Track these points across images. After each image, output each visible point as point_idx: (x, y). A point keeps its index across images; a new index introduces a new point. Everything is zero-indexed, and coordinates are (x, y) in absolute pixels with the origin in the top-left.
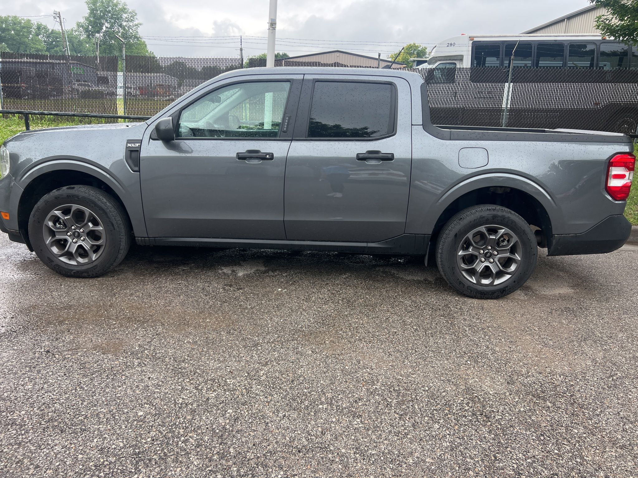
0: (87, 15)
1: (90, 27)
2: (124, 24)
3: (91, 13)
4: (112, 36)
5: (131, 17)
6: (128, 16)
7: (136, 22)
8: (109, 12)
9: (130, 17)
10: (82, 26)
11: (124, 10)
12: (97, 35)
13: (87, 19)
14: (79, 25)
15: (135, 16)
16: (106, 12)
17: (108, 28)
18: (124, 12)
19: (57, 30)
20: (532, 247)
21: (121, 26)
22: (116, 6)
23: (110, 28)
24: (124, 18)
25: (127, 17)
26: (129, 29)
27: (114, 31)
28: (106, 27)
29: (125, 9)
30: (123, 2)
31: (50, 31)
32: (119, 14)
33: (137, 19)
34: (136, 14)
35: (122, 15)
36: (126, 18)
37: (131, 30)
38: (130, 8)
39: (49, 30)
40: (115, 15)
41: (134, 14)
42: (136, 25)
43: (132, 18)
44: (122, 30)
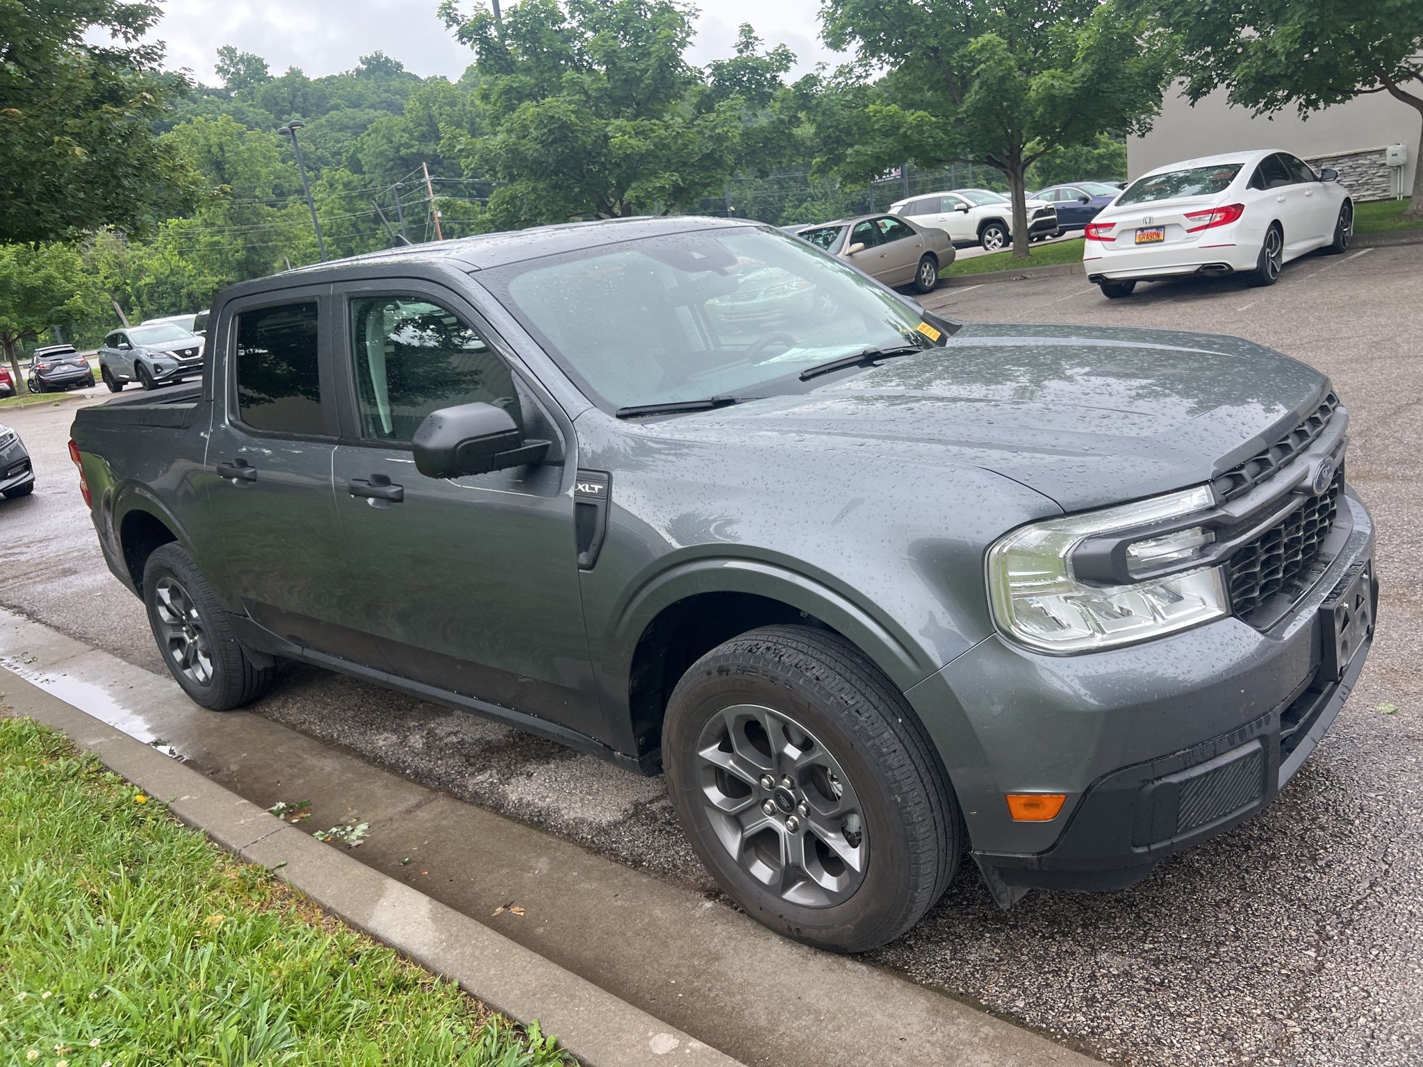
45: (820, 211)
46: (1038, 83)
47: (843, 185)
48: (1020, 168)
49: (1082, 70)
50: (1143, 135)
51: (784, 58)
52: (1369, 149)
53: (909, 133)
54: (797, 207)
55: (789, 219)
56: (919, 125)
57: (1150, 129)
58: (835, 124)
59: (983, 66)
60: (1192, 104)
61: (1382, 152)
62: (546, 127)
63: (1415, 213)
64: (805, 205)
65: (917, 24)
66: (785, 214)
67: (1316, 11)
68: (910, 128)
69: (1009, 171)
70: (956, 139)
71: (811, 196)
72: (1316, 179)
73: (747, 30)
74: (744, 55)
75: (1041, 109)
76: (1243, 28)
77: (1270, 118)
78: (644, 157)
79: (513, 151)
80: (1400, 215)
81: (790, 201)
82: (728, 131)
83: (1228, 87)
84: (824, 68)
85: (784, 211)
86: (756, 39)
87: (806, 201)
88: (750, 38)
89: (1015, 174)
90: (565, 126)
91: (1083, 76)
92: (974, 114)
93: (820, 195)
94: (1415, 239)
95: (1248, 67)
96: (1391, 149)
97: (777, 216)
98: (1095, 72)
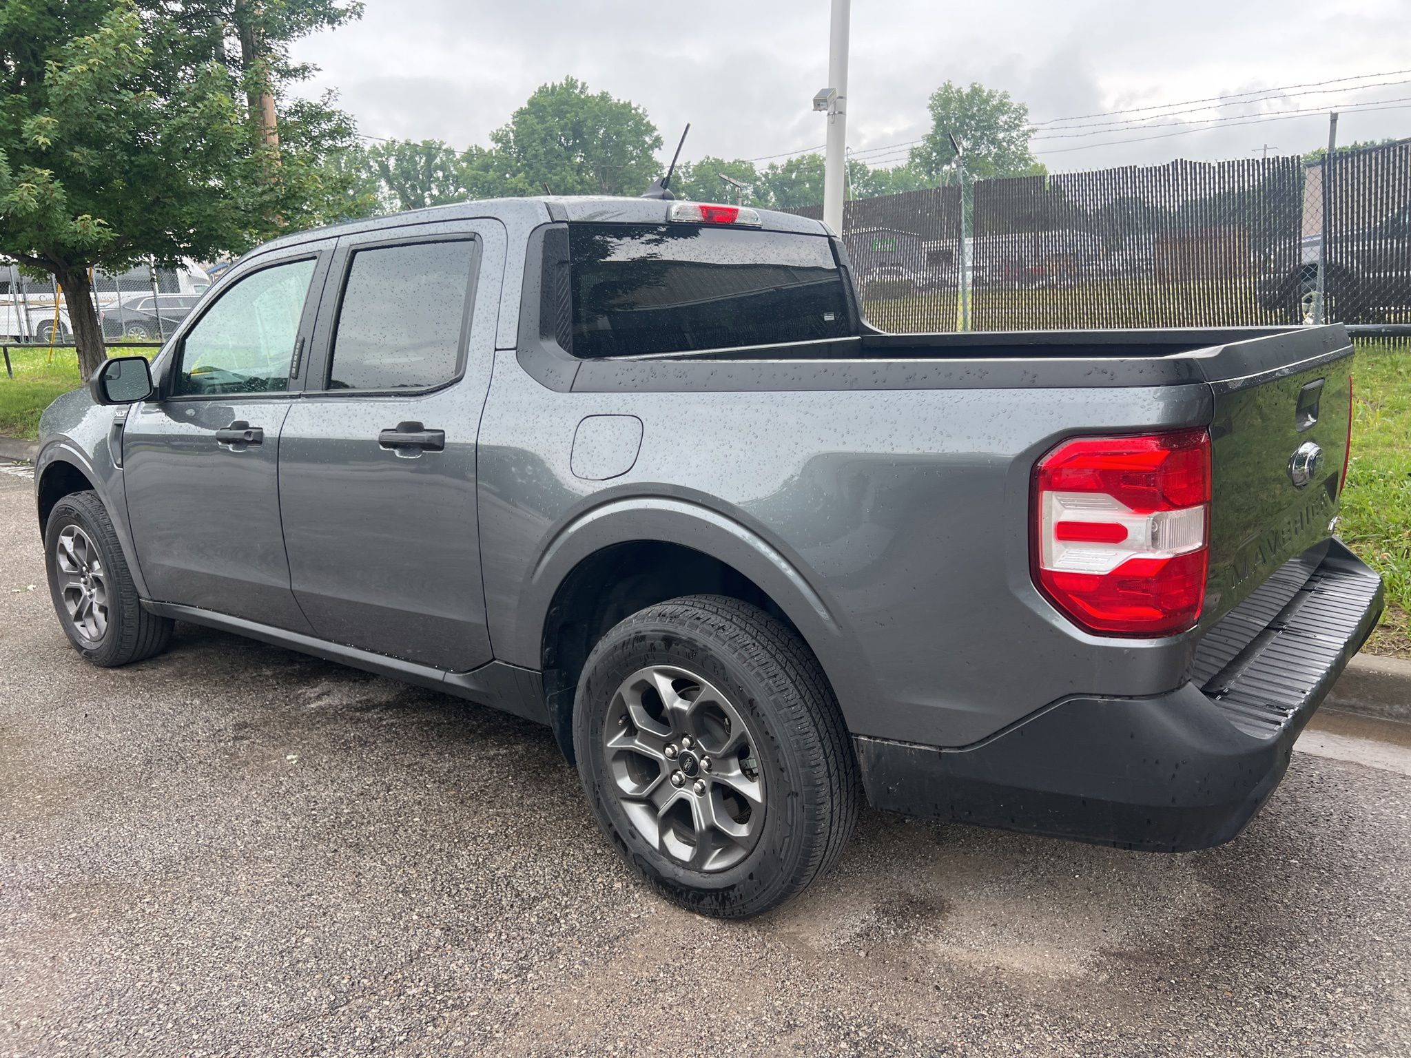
0: (930, 132)
1: (934, 154)
2: (1001, 135)
3: (938, 126)
4: (974, 164)
5: (1015, 119)
6: (1010, 118)
7: (1026, 128)
8: (972, 117)
9: (1012, 120)
10: (920, 155)
11: (1002, 108)
12: (946, 168)
13: (930, 138)
14: (914, 154)
15: (1024, 115)
16: (965, 117)
17: (967, 150)
18: (1001, 111)
19: (883, 169)
20: (783, 766)
21: (993, 141)
22: (987, 102)
23: (973, 149)
24: (1001, 124)
25: (1008, 120)
26: (1009, 146)
27: (978, 154)
28: (964, 150)
29: (1004, 105)
30: (1001, 92)
31: (870, 174)
32: (991, 116)
33: (1027, 121)
34: (1026, 111)
35: (998, 118)
36: (1006, 123)
37: (1012, 147)
38: (1015, 102)
39: (868, 172)
40: (983, 121)
41: (1021, 111)
42: (1024, 135)
43: (1016, 122)
44: (995, 150)
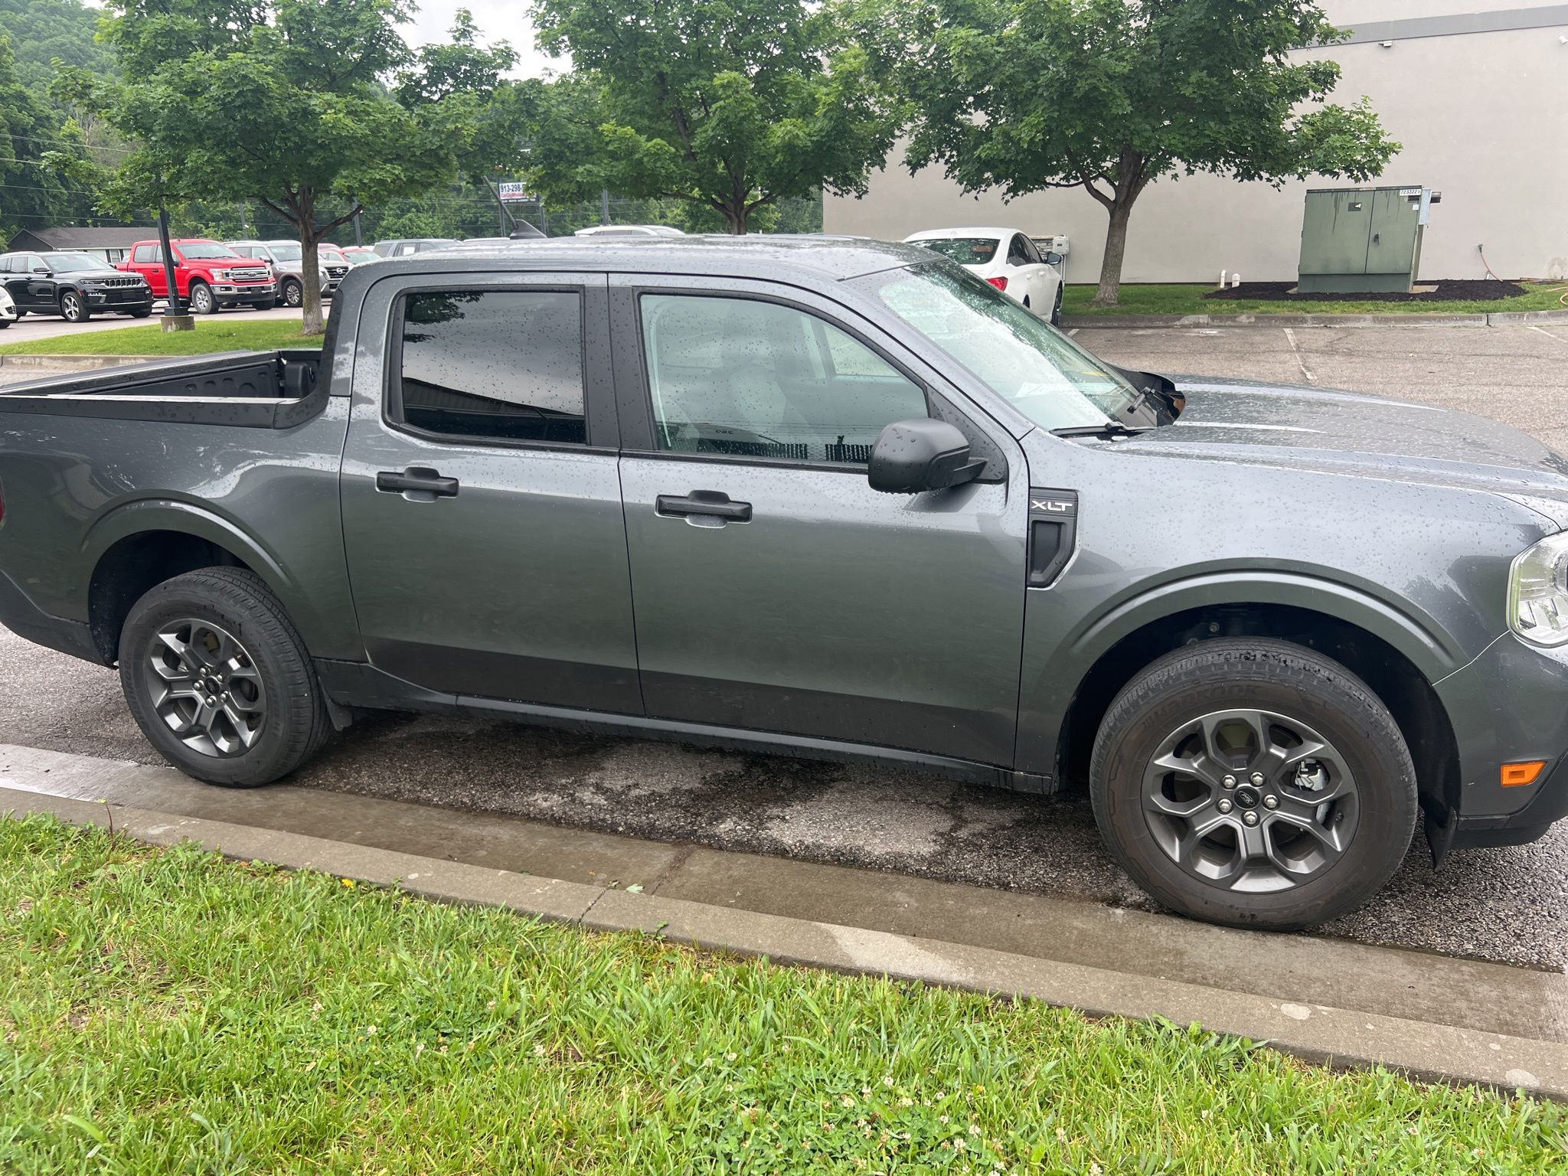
45: (426, 225)
46: (781, 131)
47: (548, 204)
48: (743, 212)
49: (820, 123)
50: (860, 197)
51: (508, 57)
52: (1038, 237)
53: (645, 159)
54: (399, 217)
55: (389, 229)
56: (656, 156)
57: (866, 192)
58: (563, 137)
59: (722, 103)
60: (912, 174)
61: (1049, 241)
62: (236, 87)
63: (1102, 300)
64: (409, 215)
65: (650, 46)
66: (384, 223)
67: (1057, 107)
68: (646, 155)
69: (733, 214)
70: (687, 173)
71: (416, 207)
72: (1042, 261)
73: (465, 17)
74: (461, 43)
75: (779, 158)
76: (976, 110)
77: (976, 198)
78: (354, 141)
79: (179, 111)
80: (1088, 300)
81: (391, 209)
82: (462, 128)
83: (946, 163)
84: (551, 75)
85: (383, 219)
86: (475, 28)
87: (409, 211)
88: (469, 26)
89: (738, 217)
90: (260, 91)
91: (821, 130)
92: (707, 151)
93: (426, 207)
94: (1109, 324)
95: (989, 148)
96: (1057, 239)
97: (375, 224)
98: (834, 128)
